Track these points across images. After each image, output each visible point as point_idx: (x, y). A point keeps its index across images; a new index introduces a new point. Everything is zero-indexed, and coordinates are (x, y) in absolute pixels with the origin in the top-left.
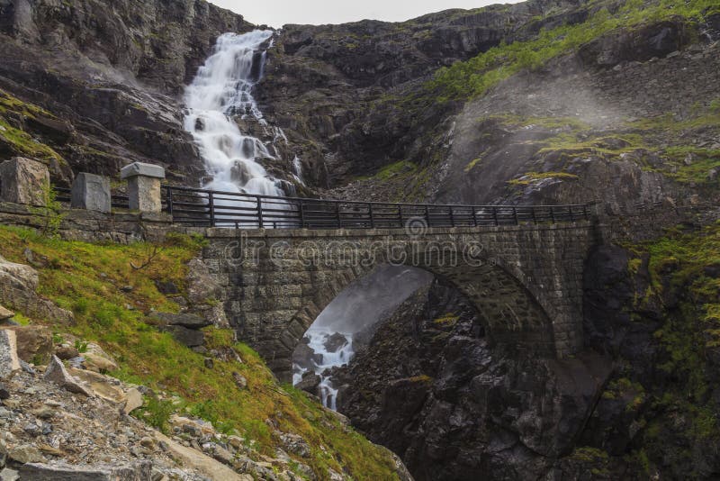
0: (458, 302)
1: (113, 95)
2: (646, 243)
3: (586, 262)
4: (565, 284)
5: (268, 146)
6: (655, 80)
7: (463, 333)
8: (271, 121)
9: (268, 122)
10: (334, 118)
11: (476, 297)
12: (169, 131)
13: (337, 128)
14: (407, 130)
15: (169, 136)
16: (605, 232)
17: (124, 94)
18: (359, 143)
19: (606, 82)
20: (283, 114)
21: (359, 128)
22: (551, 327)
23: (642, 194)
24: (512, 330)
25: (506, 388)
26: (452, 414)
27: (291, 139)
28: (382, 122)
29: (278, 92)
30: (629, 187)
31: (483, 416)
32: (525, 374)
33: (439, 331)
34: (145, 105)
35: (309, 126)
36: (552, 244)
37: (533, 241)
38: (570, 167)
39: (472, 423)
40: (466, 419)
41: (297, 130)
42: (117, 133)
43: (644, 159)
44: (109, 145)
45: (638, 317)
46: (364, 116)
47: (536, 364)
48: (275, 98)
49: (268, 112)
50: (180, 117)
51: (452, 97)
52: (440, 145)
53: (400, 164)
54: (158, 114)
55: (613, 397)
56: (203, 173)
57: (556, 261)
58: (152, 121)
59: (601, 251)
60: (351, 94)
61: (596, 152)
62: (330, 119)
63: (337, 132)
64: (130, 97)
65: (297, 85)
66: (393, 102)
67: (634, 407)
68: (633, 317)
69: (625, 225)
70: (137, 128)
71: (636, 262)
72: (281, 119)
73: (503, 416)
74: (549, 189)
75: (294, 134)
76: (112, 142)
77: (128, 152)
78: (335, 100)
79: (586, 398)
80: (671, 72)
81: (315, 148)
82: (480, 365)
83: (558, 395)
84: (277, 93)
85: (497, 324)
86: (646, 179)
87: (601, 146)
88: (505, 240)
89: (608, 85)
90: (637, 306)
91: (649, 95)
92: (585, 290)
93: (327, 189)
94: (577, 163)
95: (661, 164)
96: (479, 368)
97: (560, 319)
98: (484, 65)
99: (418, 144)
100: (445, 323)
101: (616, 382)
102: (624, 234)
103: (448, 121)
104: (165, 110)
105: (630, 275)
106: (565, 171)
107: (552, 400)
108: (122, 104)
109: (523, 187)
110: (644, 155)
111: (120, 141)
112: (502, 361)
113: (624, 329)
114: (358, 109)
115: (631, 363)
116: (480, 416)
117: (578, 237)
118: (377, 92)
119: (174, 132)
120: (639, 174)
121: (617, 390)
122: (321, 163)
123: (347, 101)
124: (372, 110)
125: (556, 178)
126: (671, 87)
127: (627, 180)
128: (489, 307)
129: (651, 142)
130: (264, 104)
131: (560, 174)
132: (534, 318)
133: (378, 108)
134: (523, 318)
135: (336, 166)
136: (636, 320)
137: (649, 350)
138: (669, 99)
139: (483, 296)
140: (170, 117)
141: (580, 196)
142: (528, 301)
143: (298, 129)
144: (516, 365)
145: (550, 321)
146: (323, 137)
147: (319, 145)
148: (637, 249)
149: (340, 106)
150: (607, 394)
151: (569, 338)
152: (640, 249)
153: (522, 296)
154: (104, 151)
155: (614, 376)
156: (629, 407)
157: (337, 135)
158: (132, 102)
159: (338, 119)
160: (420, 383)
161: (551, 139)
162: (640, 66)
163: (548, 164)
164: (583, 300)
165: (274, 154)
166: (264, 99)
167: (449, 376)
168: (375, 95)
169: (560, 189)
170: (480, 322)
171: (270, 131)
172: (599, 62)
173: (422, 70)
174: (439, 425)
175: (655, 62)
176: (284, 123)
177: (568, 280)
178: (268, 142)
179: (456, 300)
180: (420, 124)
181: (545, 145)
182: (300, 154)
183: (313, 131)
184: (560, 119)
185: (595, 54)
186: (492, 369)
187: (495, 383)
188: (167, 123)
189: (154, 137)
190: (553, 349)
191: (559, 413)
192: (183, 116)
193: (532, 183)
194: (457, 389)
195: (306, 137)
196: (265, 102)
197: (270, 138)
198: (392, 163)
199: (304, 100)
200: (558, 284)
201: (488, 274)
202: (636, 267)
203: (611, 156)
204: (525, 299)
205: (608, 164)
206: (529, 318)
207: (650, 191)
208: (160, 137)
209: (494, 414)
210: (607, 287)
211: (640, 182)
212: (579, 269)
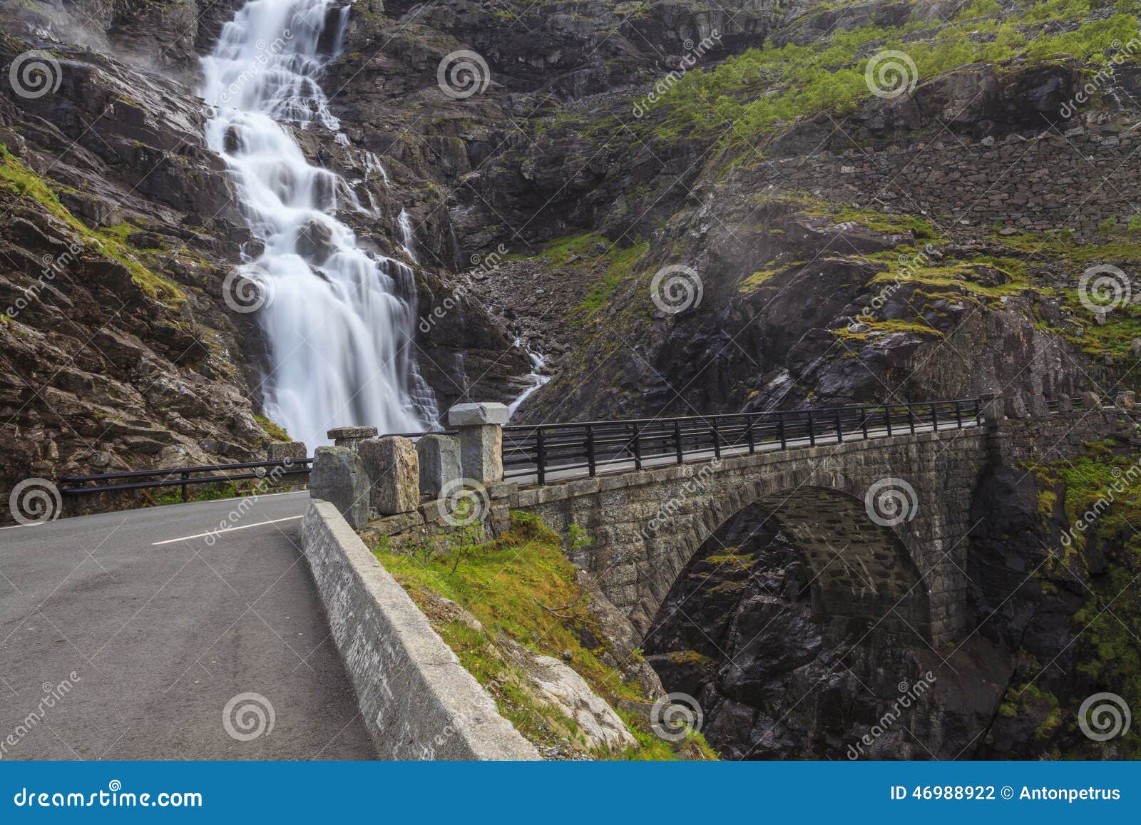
0: (745, 529)
1: (82, 75)
2: (1059, 466)
3: (976, 493)
4: (946, 528)
5: (358, 189)
6: (1046, 171)
7: (766, 590)
8: (357, 138)
9: (352, 140)
10: (469, 142)
11: (807, 541)
12: (182, 150)
13: (474, 162)
14: (599, 178)
15: (183, 160)
16: (1005, 445)
17: (101, 72)
18: (511, 194)
19: (969, 162)
20: (377, 127)
21: (516, 167)
22: (925, 596)
23: (1033, 368)
24: (859, 597)
25: (851, 692)
26: (754, 725)
27: (394, 176)
28: (558, 160)
29: (368, 83)
30: (1015, 357)
31: (811, 735)
32: (881, 670)
33: (717, 579)
34: (138, 96)
35: (424, 153)
36: (932, 464)
37: (909, 460)
38: (930, 316)
39: (791, 744)
40: (780, 737)
41: (403, 159)
42: (89, 149)
43: (1036, 309)
44: (81, 173)
45: (1054, 589)
46: (525, 146)
47: (900, 657)
48: (362, 95)
49: (350, 119)
50: (199, 121)
51: (685, 132)
52: (683, 230)
53: (584, 239)
54: (162, 114)
55: (1015, 714)
56: (245, 235)
57: (935, 492)
58: (152, 129)
59: (1000, 478)
60: (500, 101)
61: (966, 293)
62: (462, 144)
63: (474, 168)
64: (113, 79)
65: (404, 75)
66: (577, 127)
67: (1046, 732)
68: (1046, 588)
69: (1032, 435)
70: (125, 141)
71: (1048, 497)
72: (375, 136)
73: (844, 737)
74: (902, 352)
75: (399, 166)
76: (82, 165)
77: (112, 188)
78: (472, 110)
79: (980, 717)
80: (1070, 160)
81: (437, 196)
82: (802, 649)
83: (937, 710)
84: (366, 86)
85: (834, 584)
86: (1042, 345)
87: (969, 278)
88: (875, 462)
89: (973, 167)
90: (1053, 571)
91: (1034, 193)
92: (972, 538)
93: (454, 272)
94: (941, 309)
95: (1062, 320)
96: (799, 654)
97: (939, 586)
98: (739, 81)
99: (620, 208)
100: (728, 564)
101: (1017, 689)
102: (1030, 449)
103: (699, 192)
104: (174, 108)
105: (1041, 521)
106: (922, 322)
107: (928, 718)
108: (98, 94)
109: (858, 344)
110: (1036, 301)
111: (94, 164)
112: (841, 648)
113: (1031, 605)
114: (514, 130)
115: (1039, 661)
116: (805, 734)
117: (966, 452)
118: (548, 104)
119: (191, 152)
120: (1029, 334)
121: (1020, 703)
122: (445, 223)
123: (492, 113)
124: (540, 135)
125: (911, 334)
126: (1069, 185)
127: (1012, 343)
128: (825, 557)
129: (1041, 276)
130: (344, 104)
131: (917, 327)
132: (899, 582)
133: (550, 134)
134: (879, 580)
135: (471, 231)
136: (1050, 593)
137: (1070, 643)
138: (1065, 204)
139: (821, 541)
140: (180, 120)
141: (944, 366)
142: (894, 557)
143: (406, 157)
144: (867, 656)
145: (924, 588)
146: (448, 176)
147: (444, 192)
148: (1046, 475)
149: (479, 122)
150: (1008, 710)
151: (949, 615)
152: (1051, 475)
153: (889, 549)
154: (74, 185)
155: (1017, 679)
156: (1040, 731)
157: (475, 175)
158: (115, 90)
159: (475, 145)
160: (687, 665)
161: (886, 253)
162: (1023, 142)
163: (892, 304)
164: (969, 553)
165: (367, 204)
166: (344, 93)
167: (748, 663)
168: (543, 110)
169: (916, 354)
170: (802, 576)
171: (357, 158)
172: (946, 117)
173: (629, 72)
174: (731, 742)
175: (1046, 139)
176: (379, 145)
177: (950, 522)
178: (356, 182)
179: (742, 525)
180: (624, 172)
181: (884, 268)
182: (410, 205)
183: (432, 163)
184: (897, 217)
185: (942, 101)
186: (825, 657)
187: (832, 682)
188: (177, 133)
189: (157, 162)
190: (926, 632)
191: (939, 739)
192: (204, 120)
193: (872, 338)
194: (763, 684)
195: (419, 175)
196: (345, 100)
197: (359, 173)
198: (571, 234)
199: (416, 104)
200: (937, 530)
201: (842, 514)
202: (1050, 508)
203: (989, 300)
204: (892, 553)
205: (984, 313)
206: (891, 582)
207: (1047, 365)
208: (168, 162)
209: (828, 730)
210: (1006, 537)
211: (1032, 349)
212: (965, 505)
